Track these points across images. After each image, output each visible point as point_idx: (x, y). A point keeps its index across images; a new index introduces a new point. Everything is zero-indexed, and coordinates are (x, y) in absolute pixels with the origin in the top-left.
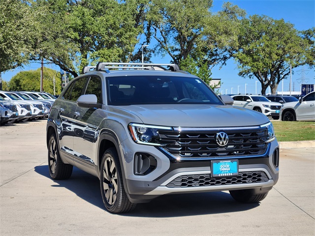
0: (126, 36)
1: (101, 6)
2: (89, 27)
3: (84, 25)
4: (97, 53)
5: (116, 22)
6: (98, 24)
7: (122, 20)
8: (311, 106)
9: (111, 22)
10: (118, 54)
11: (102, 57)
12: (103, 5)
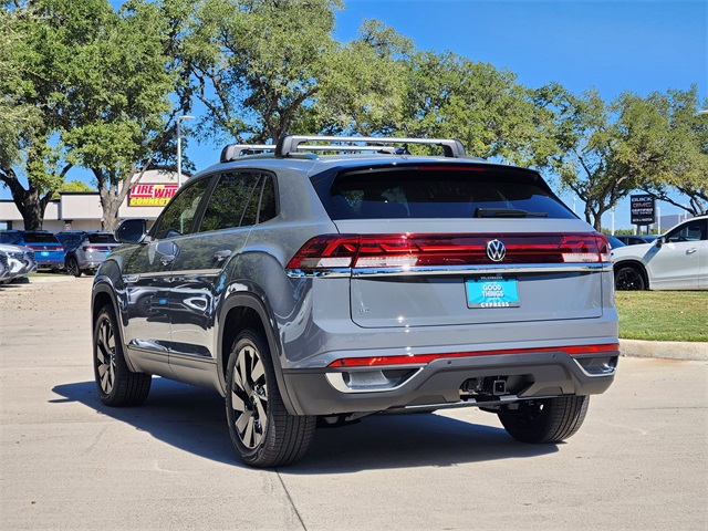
0: (149, 92)
1: (87, 18)
2: (62, 67)
3: (48, 62)
4: (79, 131)
5: (128, 58)
6: (84, 61)
7: (140, 54)
8: (688, 253)
9: (116, 56)
10: (130, 135)
11: (94, 143)
12: (92, 16)
